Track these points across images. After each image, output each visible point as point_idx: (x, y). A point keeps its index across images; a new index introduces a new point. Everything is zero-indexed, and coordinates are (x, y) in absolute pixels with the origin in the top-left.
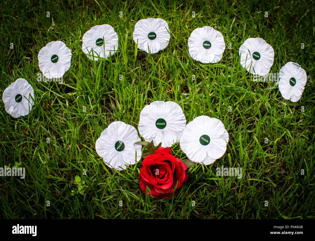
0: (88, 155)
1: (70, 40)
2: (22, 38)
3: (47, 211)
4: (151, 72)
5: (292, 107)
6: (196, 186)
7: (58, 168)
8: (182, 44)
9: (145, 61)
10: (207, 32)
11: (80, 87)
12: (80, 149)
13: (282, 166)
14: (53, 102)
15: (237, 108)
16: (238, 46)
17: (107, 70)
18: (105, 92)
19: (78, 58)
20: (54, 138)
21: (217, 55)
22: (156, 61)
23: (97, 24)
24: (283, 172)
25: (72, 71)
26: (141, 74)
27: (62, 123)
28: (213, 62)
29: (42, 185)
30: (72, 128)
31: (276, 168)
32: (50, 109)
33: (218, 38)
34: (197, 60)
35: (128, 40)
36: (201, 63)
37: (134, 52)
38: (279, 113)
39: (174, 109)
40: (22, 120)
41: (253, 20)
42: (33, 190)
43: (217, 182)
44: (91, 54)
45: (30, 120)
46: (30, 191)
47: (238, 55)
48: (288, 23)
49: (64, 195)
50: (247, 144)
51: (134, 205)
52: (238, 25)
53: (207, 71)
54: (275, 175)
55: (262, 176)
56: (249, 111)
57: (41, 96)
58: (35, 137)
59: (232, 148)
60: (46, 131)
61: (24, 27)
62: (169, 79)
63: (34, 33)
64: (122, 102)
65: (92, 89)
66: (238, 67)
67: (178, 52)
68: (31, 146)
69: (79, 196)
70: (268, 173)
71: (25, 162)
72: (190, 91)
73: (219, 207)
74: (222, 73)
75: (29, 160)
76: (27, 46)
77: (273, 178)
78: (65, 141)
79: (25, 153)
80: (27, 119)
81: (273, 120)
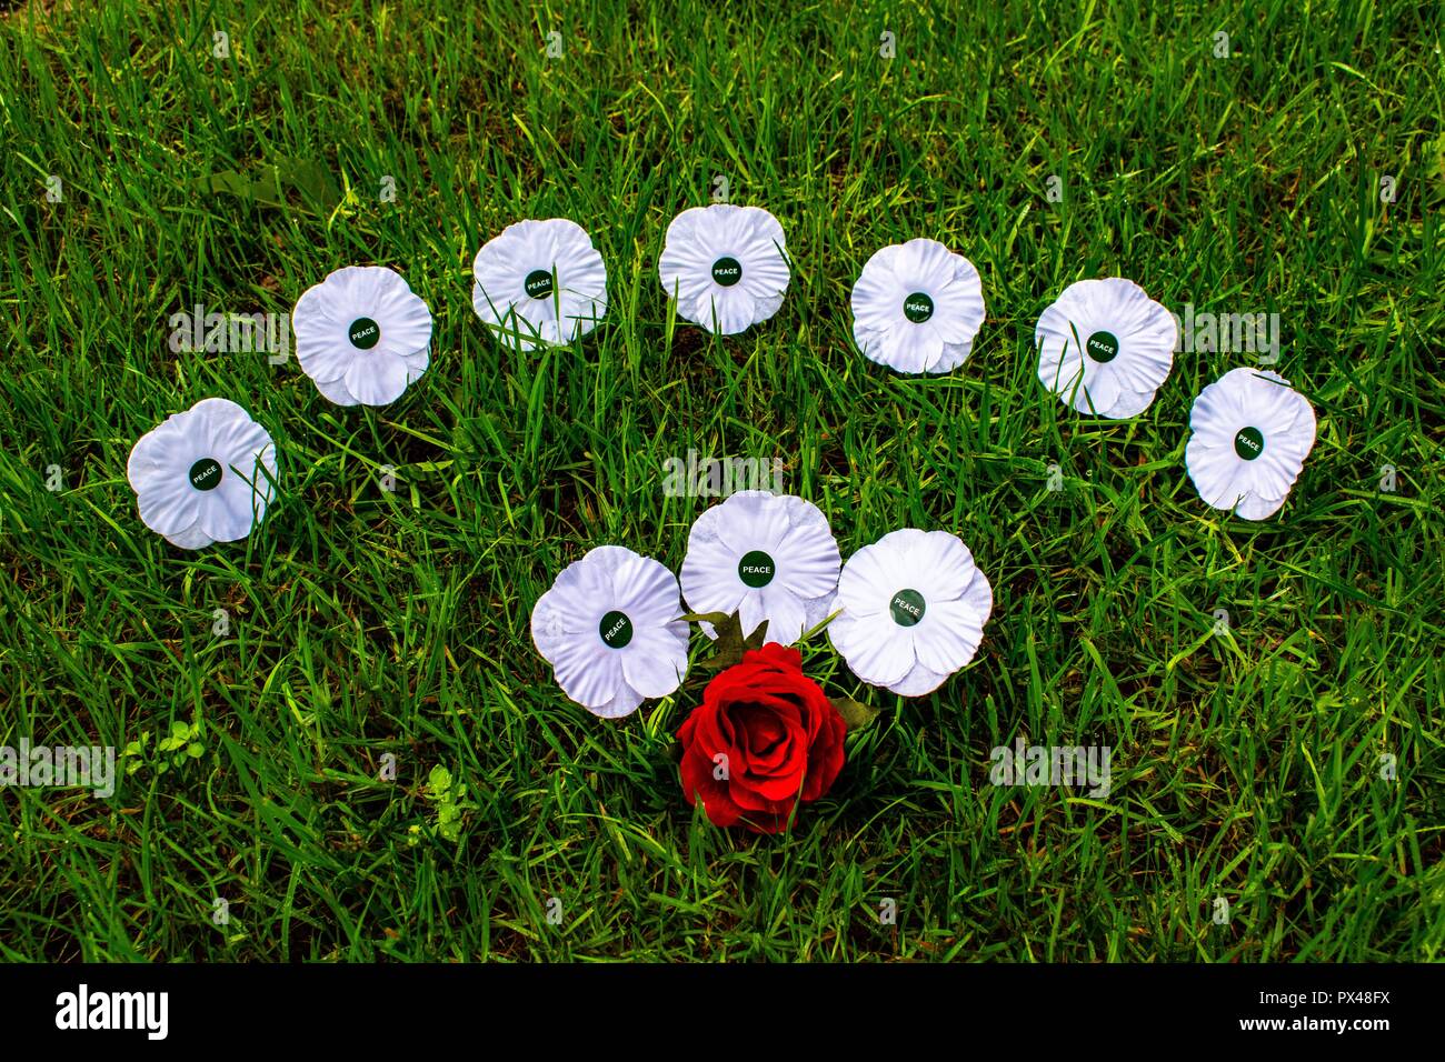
0: (488, 684)
1: (425, 267)
2: (211, 236)
3: (293, 920)
4: (721, 400)
5: (1240, 540)
6: (870, 807)
7: (364, 740)
8: (831, 305)
9: (701, 358)
10: (923, 260)
11: (466, 442)
12: (459, 662)
13: (1201, 762)
14: (356, 494)
15: (1018, 533)
16: (1033, 309)
17: (567, 389)
18: (559, 464)
19: (457, 336)
20: (358, 625)
21: (954, 346)
22: (740, 361)
23: (525, 215)
24: (1209, 785)
25: (437, 383)
26: (686, 407)
27: (392, 570)
28: (938, 371)
29: (288, 811)
30: (430, 590)
31: (1175, 767)
32: (344, 517)
33: (959, 284)
34: (880, 362)
35: (643, 282)
36: (895, 373)
37: (664, 327)
38: (1186, 557)
39: (804, 520)
40: (218, 556)
41: (1098, 209)
42: (244, 832)
43: (948, 800)
44: (509, 324)
45: (256, 558)
46: (227, 841)
47: (1032, 343)
48: (1247, 213)
49: (377, 844)
50: (1057, 664)
51: (645, 877)
52: (1038, 232)
53: (915, 402)
54: (1173, 796)
55: (1122, 791)
56: (1063, 544)
57: (304, 470)
58: (273, 622)
59: (999, 673)
60: (325, 599)
61: (219, 194)
62: (781, 428)
63: (268, 224)
64: (620, 500)
65: (511, 450)
66: (1029, 387)
67: (815, 333)
68: (254, 659)
69: (438, 847)
70: (1145, 784)
71: (222, 722)
72: (854, 471)
73: (955, 898)
74: (966, 410)
75: (243, 714)
76: (236, 270)
77: (1167, 805)
78: (401, 636)
79: (225, 688)
80: (243, 554)
81: (1161, 584)
